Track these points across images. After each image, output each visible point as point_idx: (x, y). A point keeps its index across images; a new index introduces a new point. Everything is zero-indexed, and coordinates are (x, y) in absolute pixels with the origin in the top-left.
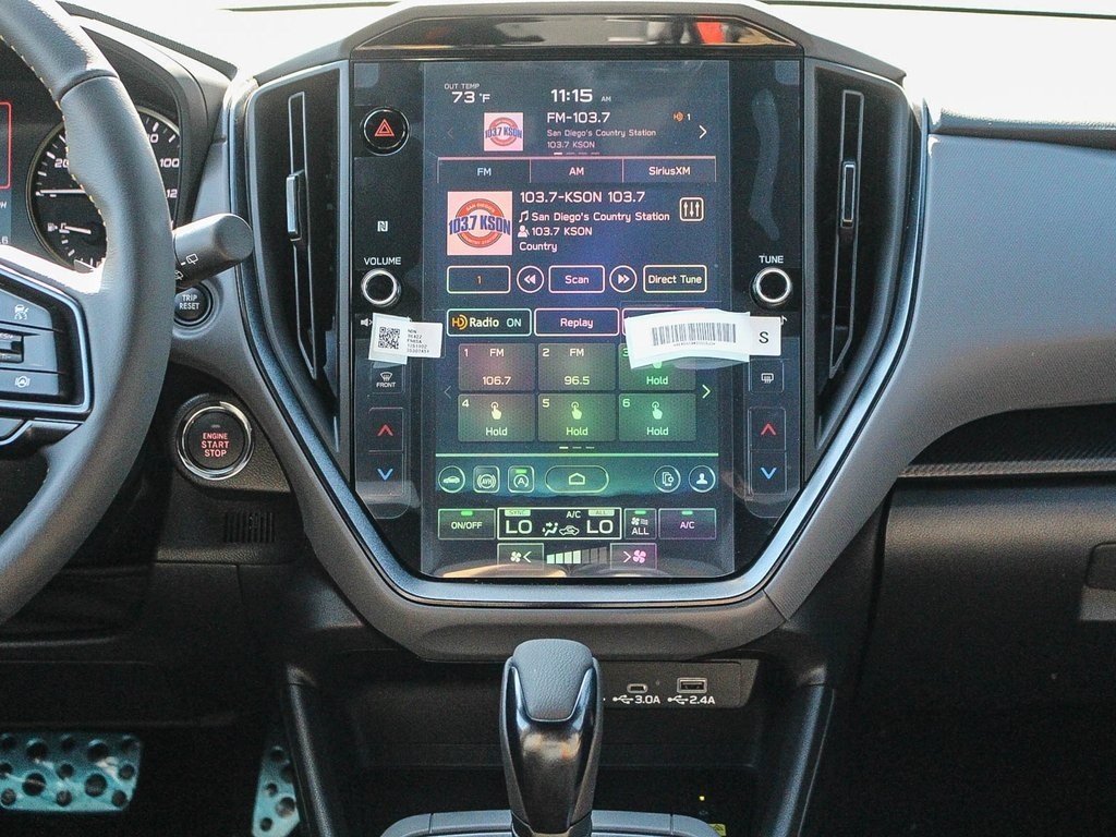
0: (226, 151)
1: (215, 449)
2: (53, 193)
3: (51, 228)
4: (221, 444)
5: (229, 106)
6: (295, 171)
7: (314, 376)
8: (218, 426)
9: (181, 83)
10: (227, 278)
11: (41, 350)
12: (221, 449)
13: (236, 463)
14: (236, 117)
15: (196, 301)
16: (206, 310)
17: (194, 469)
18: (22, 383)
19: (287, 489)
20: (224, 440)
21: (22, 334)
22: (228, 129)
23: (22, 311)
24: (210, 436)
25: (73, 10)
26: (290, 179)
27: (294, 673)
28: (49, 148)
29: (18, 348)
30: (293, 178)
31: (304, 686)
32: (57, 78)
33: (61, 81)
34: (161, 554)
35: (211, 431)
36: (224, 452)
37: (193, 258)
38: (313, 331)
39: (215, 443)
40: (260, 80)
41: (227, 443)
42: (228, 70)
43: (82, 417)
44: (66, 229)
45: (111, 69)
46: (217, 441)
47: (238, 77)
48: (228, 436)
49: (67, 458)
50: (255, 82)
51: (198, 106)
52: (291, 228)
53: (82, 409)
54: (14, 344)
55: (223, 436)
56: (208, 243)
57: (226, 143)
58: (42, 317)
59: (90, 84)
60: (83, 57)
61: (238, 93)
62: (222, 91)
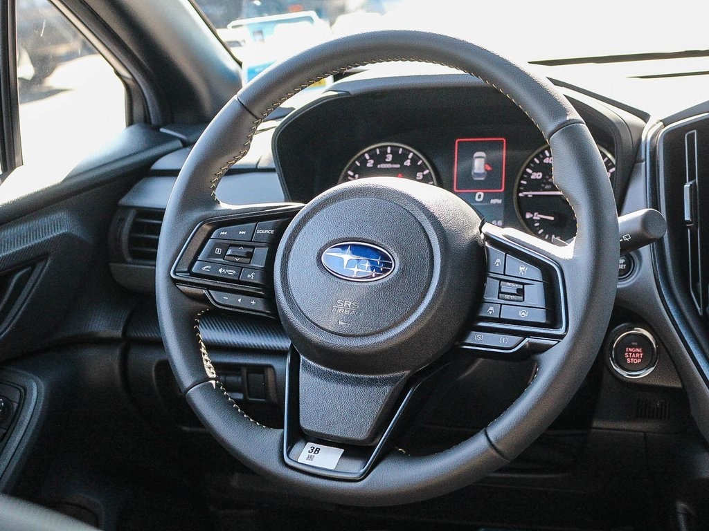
0: (644, 167)
1: (634, 358)
2: (530, 194)
3: (528, 216)
4: (638, 355)
5: (646, 139)
6: (689, 181)
7: (701, 313)
8: (636, 344)
9: (617, 126)
10: (646, 251)
11: (535, 294)
12: (637, 358)
13: (648, 367)
14: (651, 146)
15: (624, 263)
16: (629, 271)
17: (619, 370)
18: (523, 314)
19: (680, 386)
20: (639, 353)
21: (523, 284)
22: (645, 154)
23: (522, 269)
24: (630, 350)
25: (556, 83)
26: (687, 186)
27: (681, 505)
28: (528, 166)
29: (521, 292)
30: (689, 185)
31: (687, 515)
32: (547, 125)
33: (551, 127)
34: (595, 424)
35: (631, 347)
36: (639, 361)
37: (628, 237)
38: (700, 284)
39: (634, 355)
40: (666, 122)
41: (641, 354)
42: (644, 116)
43: (561, 337)
44: (537, 217)
45: (580, 119)
46: (635, 353)
47: (651, 121)
48: (642, 350)
49: (551, 361)
50: (661, 123)
51: (627, 140)
52: (687, 217)
53: (561, 332)
54: (518, 290)
55: (639, 350)
56: (637, 227)
57: (644, 163)
58: (536, 273)
59: (568, 129)
60: (564, 112)
61: (651, 131)
62: (641, 130)
